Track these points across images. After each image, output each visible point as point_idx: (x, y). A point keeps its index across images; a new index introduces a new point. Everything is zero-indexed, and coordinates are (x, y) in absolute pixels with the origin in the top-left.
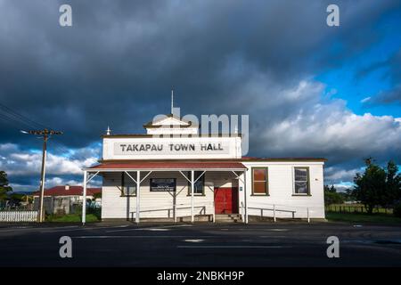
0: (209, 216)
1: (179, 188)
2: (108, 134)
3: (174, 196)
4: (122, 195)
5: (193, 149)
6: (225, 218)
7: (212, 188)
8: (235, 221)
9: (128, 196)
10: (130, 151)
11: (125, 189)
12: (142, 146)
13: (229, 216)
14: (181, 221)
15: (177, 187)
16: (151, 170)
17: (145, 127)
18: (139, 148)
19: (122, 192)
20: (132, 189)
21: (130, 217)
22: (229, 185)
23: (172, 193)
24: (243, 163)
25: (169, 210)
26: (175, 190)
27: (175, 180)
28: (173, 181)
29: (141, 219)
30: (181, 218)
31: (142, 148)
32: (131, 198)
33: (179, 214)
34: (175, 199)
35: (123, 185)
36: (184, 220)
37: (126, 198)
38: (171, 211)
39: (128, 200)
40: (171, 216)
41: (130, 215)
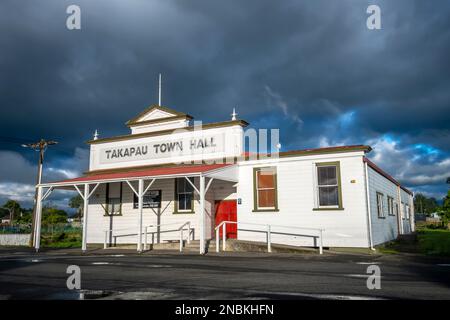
1: (164, 204)
2: (95, 138)
3: (159, 215)
4: (107, 214)
9: (111, 216)
11: (110, 207)
15: (162, 203)
17: (130, 125)
19: (107, 210)
20: (116, 207)
21: (113, 242)
23: (156, 210)
25: (153, 234)
26: (159, 206)
27: (160, 191)
28: (157, 194)
32: (114, 218)
33: (164, 237)
34: (159, 219)
35: (107, 202)
37: (109, 218)
38: (156, 235)
39: (111, 220)
40: (156, 241)
41: (113, 239)
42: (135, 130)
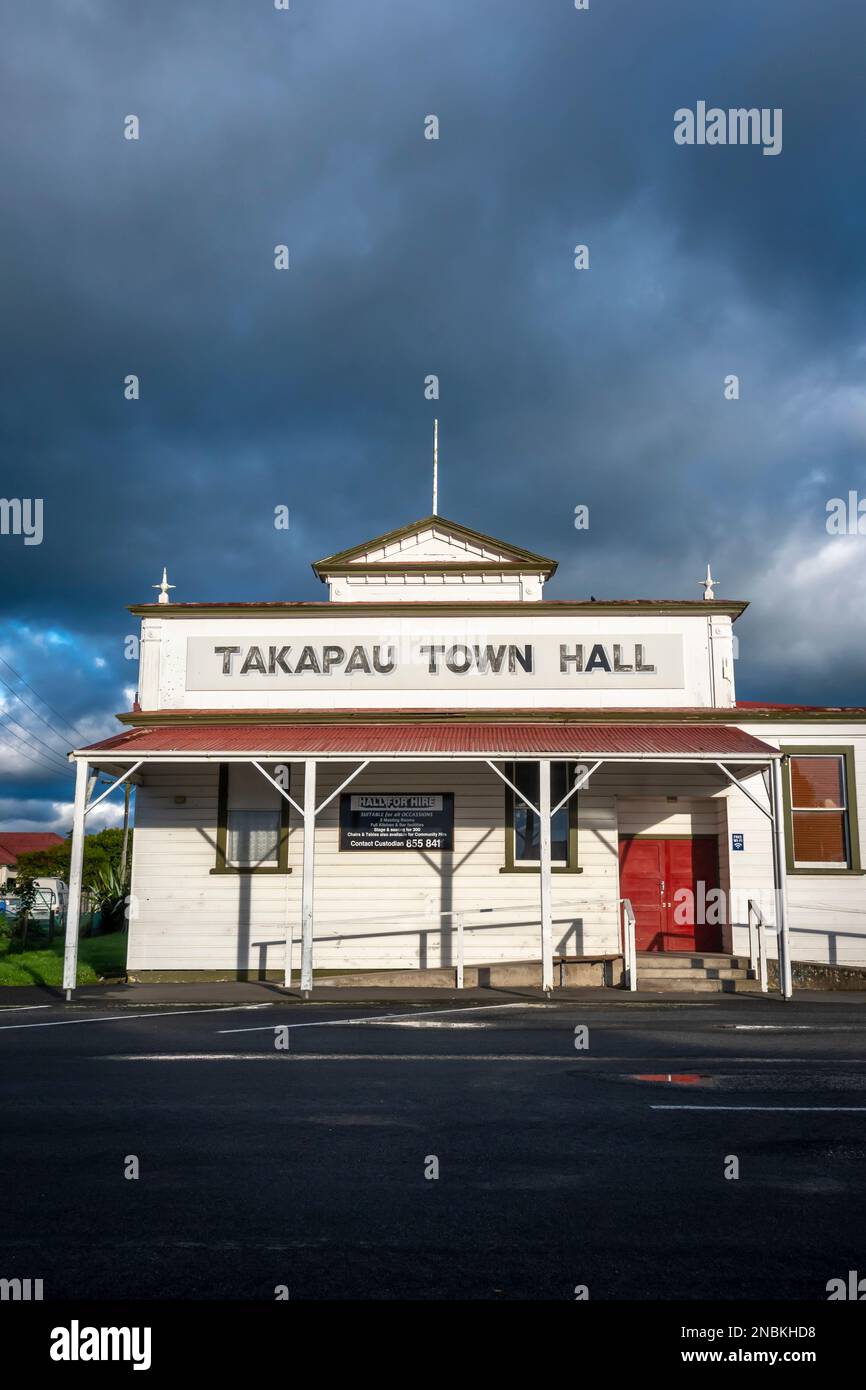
0: (607, 962)
1: (465, 837)
2: (164, 598)
3: (446, 872)
4: (221, 869)
5: (528, 666)
6: (678, 973)
7: (612, 836)
8: (729, 985)
9: (246, 872)
10: (254, 674)
11: (232, 838)
12: (308, 651)
13: (697, 964)
14: (484, 984)
15: (460, 833)
16: (365, 758)
17: (322, 571)
18: (292, 660)
19: (220, 851)
20: (262, 840)
21: (254, 964)
22: (679, 825)
23: (436, 857)
24: (751, 729)
25: (423, 934)
26: (447, 846)
27: (448, 797)
28: (438, 805)
29: (318, 973)
30: (484, 971)
31: (308, 662)
32: (257, 881)
33: (470, 951)
34: (447, 889)
35: (222, 823)
36: (497, 980)
37: (234, 881)
38: (434, 940)
39: (245, 889)
40: (434, 961)
41: (254, 953)
42: (342, 589)
